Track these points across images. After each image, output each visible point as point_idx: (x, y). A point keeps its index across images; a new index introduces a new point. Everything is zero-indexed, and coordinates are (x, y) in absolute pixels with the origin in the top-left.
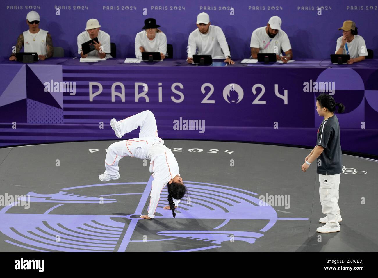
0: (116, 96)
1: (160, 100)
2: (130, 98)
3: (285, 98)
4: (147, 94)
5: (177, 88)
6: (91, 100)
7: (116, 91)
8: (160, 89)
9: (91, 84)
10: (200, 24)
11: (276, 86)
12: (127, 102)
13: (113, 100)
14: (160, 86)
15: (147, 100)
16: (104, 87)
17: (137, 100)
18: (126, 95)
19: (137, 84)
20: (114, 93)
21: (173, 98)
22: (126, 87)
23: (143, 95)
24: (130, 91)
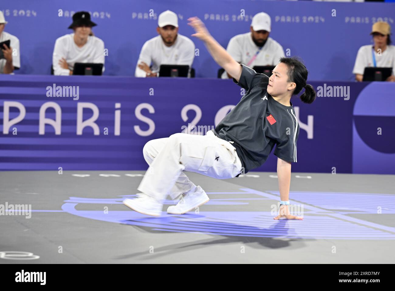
0: (47, 125)
1: (117, 132)
2: (69, 129)
3: (309, 129)
4: (96, 122)
5: (145, 112)
6: (6, 131)
7: (47, 117)
8: (118, 114)
9: (7, 104)
10: (166, 28)
11: (297, 110)
12: (64, 134)
13: (42, 131)
14: (118, 109)
15: (97, 131)
16: (28, 110)
17: (79, 132)
18: (64, 123)
19: (81, 106)
20: (43, 120)
21: (137, 129)
22: (64, 110)
23: (91, 122)
24: (69, 116)
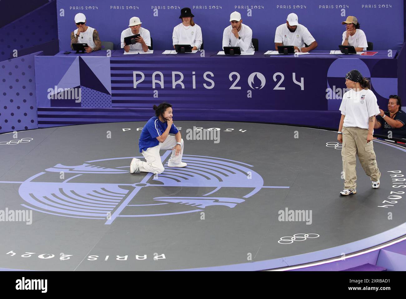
0: (156, 83)
1: (194, 87)
2: (168, 85)
3: (302, 85)
4: (183, 82)
5: (208, 76)
6: (135, 87)
7: (156, 79)
8: (194, 77)
9: (135, 73)
11: (294, 74)
12: (165, 88)
13: (154, 86)
14: (194, 75)
15: (183, 87)
16: (146, 75)
17: (174, 87)
18: (165, 82)
19: (174, 73)
20: (154, 81)
21: (205, 85)
22: (164, 76)
23: (179, 82)
24: (168, 79)
